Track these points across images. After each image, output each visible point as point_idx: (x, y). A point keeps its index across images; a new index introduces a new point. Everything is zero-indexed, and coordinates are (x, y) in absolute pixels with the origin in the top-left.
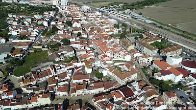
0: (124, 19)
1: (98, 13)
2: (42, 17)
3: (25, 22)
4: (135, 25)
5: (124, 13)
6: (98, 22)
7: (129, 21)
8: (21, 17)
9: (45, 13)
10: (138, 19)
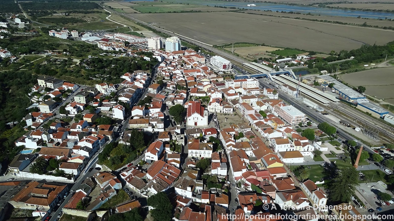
0: (320, 104)
1: (252, 83)
2: (113, 89)
3: (69, 108)
4: (358, 129)
5: (316, 84)
6: (253, 112)
7: (337, 112)
8: (65, 87)
9: (123, 77)
10: (359, 107)
